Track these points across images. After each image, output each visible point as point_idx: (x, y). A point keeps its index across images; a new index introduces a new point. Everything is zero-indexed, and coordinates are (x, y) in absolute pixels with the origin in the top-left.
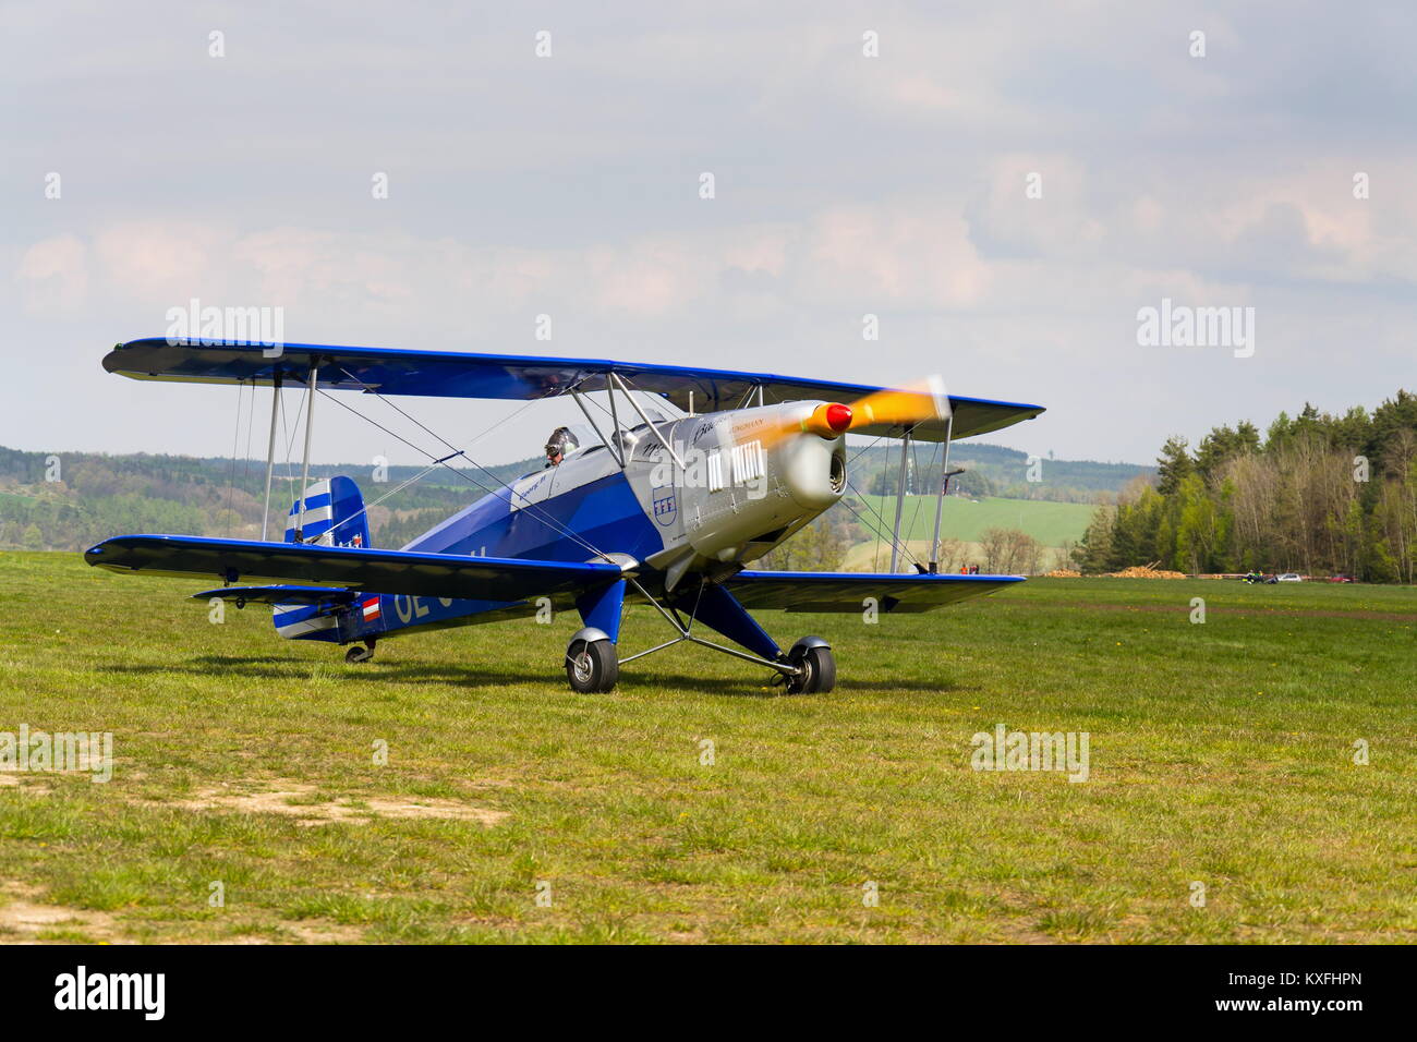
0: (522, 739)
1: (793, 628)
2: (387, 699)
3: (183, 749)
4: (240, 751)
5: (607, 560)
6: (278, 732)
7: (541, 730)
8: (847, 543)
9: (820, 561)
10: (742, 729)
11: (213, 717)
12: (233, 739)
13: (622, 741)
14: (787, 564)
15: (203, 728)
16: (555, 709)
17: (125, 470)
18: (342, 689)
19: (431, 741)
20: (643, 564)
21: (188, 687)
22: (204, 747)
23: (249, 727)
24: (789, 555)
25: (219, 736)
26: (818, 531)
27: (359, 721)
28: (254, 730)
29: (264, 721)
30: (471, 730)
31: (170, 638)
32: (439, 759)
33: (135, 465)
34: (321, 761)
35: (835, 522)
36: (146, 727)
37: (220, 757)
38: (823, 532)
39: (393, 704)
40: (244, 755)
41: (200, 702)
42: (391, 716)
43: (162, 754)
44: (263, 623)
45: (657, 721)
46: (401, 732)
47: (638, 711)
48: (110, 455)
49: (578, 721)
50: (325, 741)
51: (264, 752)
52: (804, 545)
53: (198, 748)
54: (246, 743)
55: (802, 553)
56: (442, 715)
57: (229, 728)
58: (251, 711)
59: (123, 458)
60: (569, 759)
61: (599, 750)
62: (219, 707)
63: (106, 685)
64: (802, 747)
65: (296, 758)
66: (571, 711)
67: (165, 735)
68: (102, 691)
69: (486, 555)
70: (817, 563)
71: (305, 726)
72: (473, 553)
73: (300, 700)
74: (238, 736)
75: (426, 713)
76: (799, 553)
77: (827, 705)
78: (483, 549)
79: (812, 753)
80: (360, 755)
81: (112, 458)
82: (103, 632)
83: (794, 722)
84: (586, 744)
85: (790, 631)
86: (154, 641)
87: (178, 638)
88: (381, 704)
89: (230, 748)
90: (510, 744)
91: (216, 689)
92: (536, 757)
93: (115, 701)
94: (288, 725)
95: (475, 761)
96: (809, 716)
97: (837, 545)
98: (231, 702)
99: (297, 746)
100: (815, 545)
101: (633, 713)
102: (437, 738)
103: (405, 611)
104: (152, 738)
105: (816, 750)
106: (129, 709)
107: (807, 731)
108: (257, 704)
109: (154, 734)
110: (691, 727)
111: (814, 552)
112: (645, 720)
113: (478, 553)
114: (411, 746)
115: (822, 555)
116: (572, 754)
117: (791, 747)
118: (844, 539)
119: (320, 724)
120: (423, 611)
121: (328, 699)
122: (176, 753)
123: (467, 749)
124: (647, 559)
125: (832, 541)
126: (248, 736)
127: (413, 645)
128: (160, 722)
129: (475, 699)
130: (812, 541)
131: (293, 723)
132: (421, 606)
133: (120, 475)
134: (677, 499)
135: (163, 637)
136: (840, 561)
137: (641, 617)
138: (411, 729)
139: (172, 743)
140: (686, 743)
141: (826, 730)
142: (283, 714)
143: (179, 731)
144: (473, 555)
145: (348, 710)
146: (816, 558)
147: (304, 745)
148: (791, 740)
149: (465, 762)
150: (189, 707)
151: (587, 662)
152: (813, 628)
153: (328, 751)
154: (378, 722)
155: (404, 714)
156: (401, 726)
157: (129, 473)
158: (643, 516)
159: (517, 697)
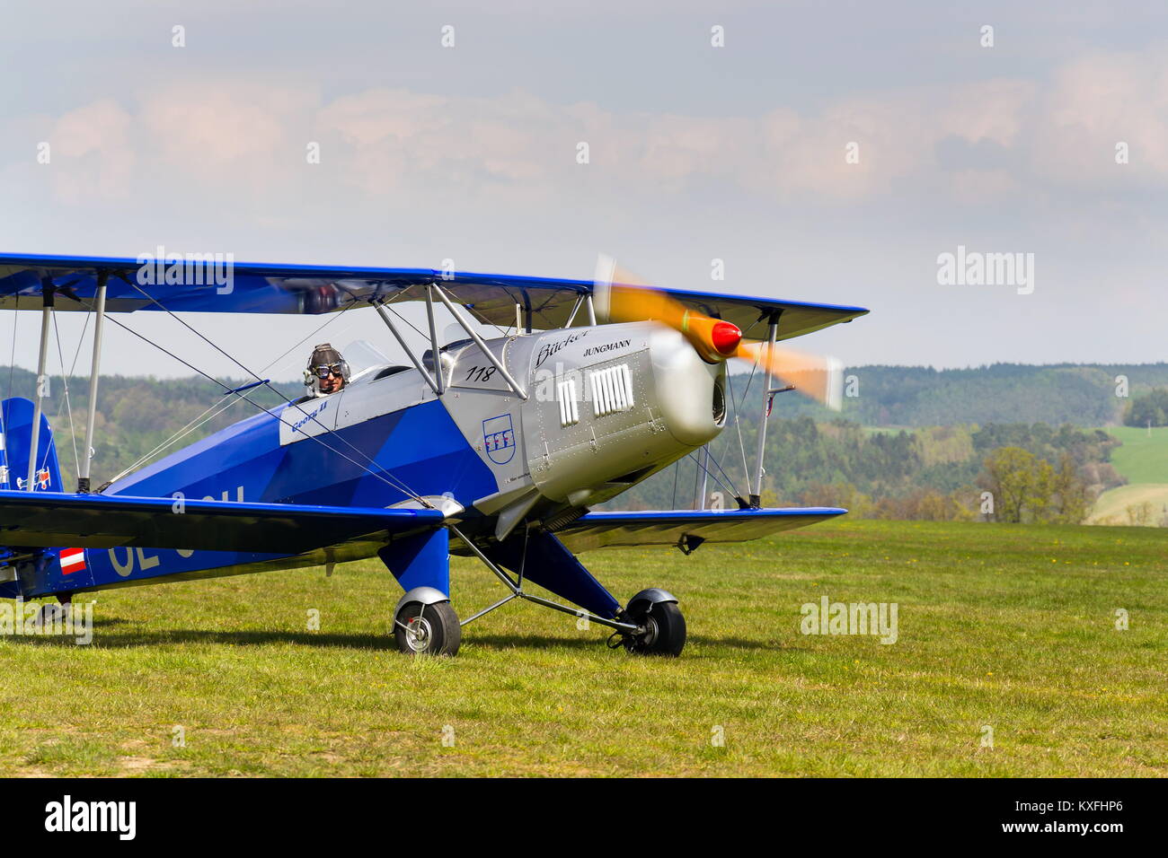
0: (680, 738)
1: (1027, 597)
2: (510, 688)
3: (252, 751)
4: (324, 753)
5: (424, 504)
6: (372, 729)
7: (705, 727)
8: (1095, 488)
9: (1062, 511)
10: (961, 726)
11: (289, 710)
12: (315, 738)
13: (808, 741)
14: (1019, 515)
15: (278, 724)
16: (722, 700)
17: (178, 398)
18: (451, 674)
19: (565, 740)
20: (469, 509)
21: (258, 673)
22: (279, 748)
23: (335, 722)
24: (1020, 504)
25: (298, 735)
26: (1059, 472)
27: (475, 715)
28: (342, 727)
29: (354, 715)
30: (616, 727)
31: (234, 610)
32: (576, 763)
33: (190, 392)
34: (427, 765)
35: (1081, 462)
36: (205, 722)
37: (299, 761)
38: (1064, 476)
39: (517, 694)
40: (329, 757)
41: (274, 691)
42: (514, 709)
43: (226, 757)
44: (351, 591)
45: (853, 715)
46: (528, 729)
47: (828, 702)
48: (158, 379)
49: (751, 715)
50: (431, 740)
51: (354, 754)
52: (1041, 491)
53: (271, 749)
54: (332, 742)
55: (1039, 502)
56: (579, 708)
57: (310, 725)
58: (336, 700)
59: (174, 382)
60: (741, 763)
61: (778, 753)
62: (297, 697)
63: (154, 669)
64: (1039, 748)
65: (394, 761)
66: (742, 703)
67: (230, 733)
68: (151, 677)
69: (244, 501)
70: (1057, 514)
71: (406, 722)
72: (225, 494)
73: (401, 689)
74: (321, 734)
75: (559, 706)
76: (1033, 500)
77: (1070, 696)
78: (240, 490)
79: (1050, 756)
80: (476, 759)
81: (161, 383)
82: (151, 602)
83: (1029, 717)
84: (762, 744)
85: (1023, 601)
86: (216, 615)
87: (244, 610)
88: (503, 694)
89: (312, 748)
90: (665, 744)
91: (293, 675)
92: (699, 762)
93: (167, 689)
94: (384, 720)
95: (622, 766)
96: (1047, 709)
97: (1083, 490)
98: (312, 691)
99: (397, 747)
100: (1055, 491)
101: (823, 705)
102: (573, 736)
103: (123, 562)
104: (214, 736)
105: (1056, 753)
106: (184, 699)
107: (1045, 729)
108: (345, 693)
109: (216, 732)
110: (896, 723)
111: (1054, 500)
112: (838, 715)
113: (233, 496)
114: (540, 747)
115: (1064, 504)
116: (745, 758)
117: (1025, 749)
118: (1092, 482)
119: (425, 719)
120: (154, 562)
121: (434, 687)
122: (244, 755)
123: (611, 751)
124: (475, 503)
125: (1076, 486)
126: (333, 734)
127: (542, 619)
128: (223, 716)
129: (621, 688)
130: (1051, 485)
131: (390, 718)
132: (147, 556)
133: (171, 405)
134: (517, 432)
135: (225, 609)
136: (1087, 510)
137: (832, 583)
138: (539, 725)
139: (238, 743)
140: (890, 743)
141: (1069, 728)
142: (376, 707)
143: (246, 729)
144: (225, 499)
145: (460, 701)
146: (1056, 508)
147: (404, 746)
148: (1024, 741)
149: (609, 767)
150: (259, 697)
151: (423, 627)
152: (1051, 597)
153: (435, 753)
154: (498, 715)
155: (530, 706)
156: (526, 723)
157: (182, 402)
158: (469, 452)
159: (674, 684)
